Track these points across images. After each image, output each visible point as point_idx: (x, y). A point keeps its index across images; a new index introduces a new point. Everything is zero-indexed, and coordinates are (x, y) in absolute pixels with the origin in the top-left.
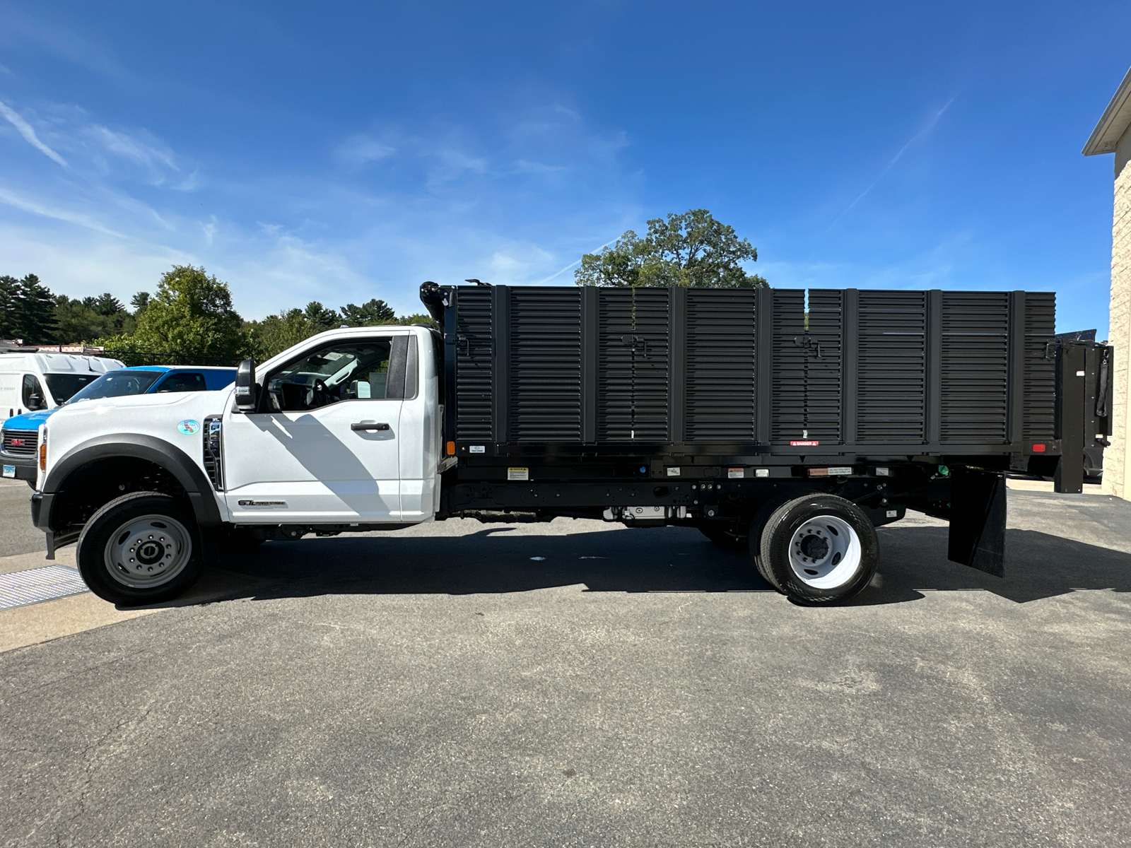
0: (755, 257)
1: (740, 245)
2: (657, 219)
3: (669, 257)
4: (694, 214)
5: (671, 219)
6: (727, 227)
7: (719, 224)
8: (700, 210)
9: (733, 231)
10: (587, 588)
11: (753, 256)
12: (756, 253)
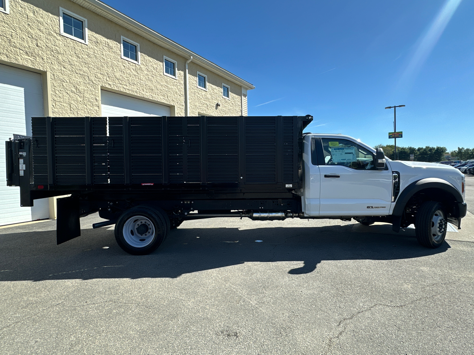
10: (239, 229)
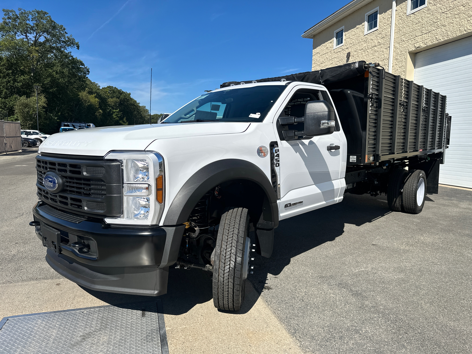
0: (78, 47)
1: (68, 38)
2: (10, 10)
3: (19, 37)
4: (38, 12)
5: (21, 12)
6: (61, 26)
7: (54, 23)
8: (42, 11)
9: (64, 29)
11: (77, 46)
12: (79, 45)
